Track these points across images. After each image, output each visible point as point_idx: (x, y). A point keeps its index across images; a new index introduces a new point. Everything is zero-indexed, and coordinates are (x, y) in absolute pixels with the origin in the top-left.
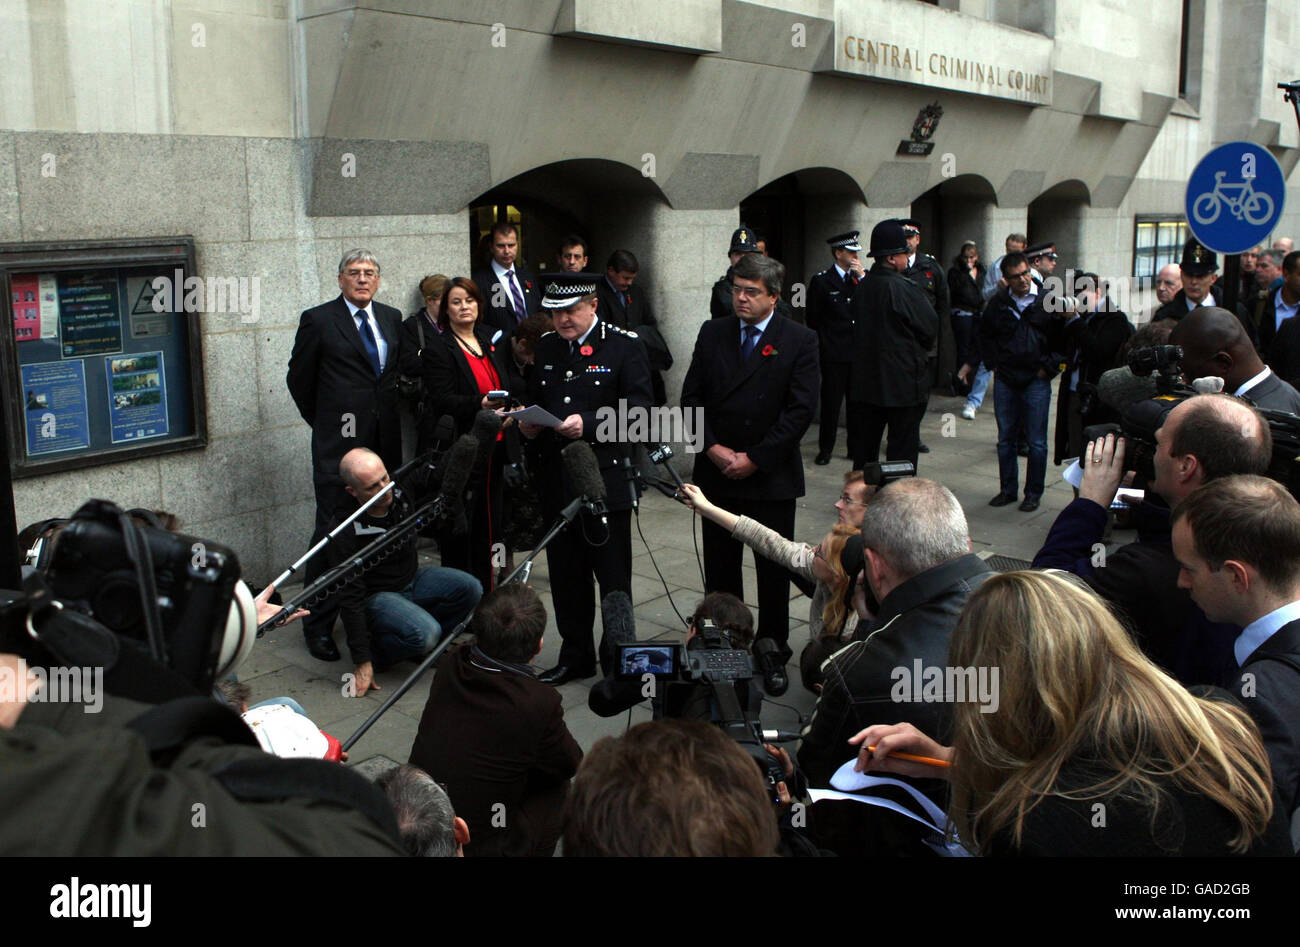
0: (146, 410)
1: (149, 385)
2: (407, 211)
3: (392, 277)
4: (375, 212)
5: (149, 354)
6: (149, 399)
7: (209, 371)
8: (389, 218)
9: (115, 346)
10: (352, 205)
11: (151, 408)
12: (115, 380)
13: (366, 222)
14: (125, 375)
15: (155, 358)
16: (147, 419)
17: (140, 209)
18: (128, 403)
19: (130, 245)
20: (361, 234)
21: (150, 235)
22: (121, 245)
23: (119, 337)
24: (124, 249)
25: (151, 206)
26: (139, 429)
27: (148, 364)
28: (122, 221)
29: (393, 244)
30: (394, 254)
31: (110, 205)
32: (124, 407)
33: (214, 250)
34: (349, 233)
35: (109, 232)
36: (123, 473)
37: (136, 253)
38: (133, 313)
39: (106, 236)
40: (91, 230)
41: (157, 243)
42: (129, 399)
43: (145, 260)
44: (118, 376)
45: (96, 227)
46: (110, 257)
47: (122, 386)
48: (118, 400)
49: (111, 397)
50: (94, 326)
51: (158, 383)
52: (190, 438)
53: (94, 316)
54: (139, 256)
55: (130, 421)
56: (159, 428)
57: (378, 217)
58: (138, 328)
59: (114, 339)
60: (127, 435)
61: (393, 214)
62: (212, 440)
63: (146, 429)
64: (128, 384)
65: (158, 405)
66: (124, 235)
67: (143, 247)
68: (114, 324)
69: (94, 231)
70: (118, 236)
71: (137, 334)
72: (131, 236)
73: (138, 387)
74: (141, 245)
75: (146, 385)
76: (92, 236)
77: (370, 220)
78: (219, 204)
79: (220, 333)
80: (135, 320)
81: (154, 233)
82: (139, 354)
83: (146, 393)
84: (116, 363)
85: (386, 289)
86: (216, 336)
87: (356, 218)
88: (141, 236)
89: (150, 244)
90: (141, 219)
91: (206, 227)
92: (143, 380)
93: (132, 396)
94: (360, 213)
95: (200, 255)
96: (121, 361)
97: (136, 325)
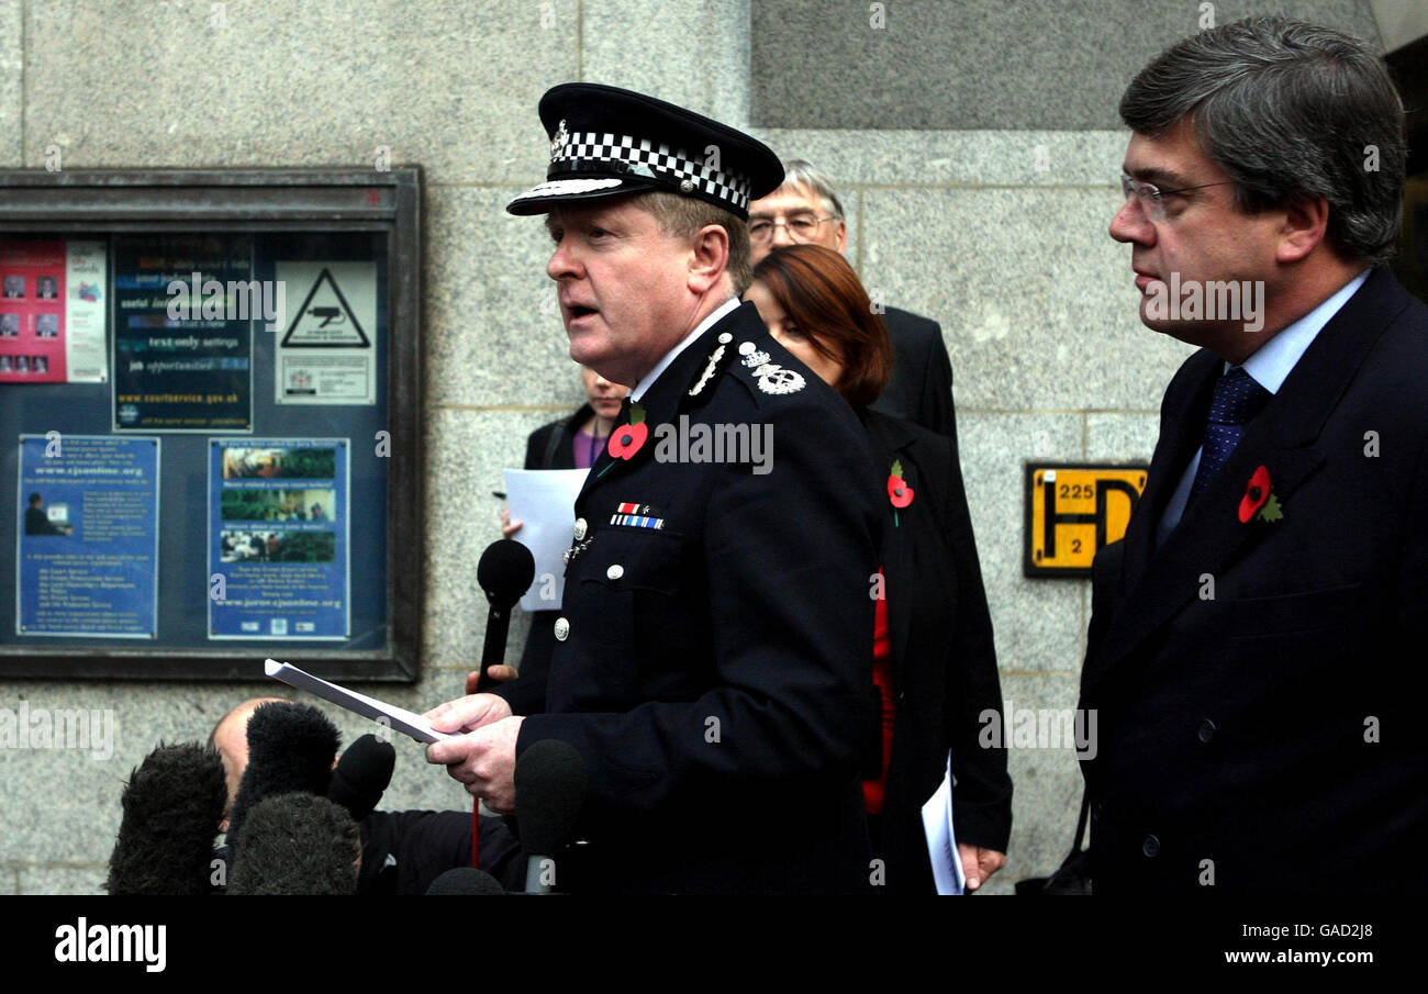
0: (295, 574)
1: (309, 516)
2: (1082, 120)
3: (1021, 301)
4: (968, 119)
5: (315, 442)
6: (304, 548)
7: (443, 499)
8: (1019, 138)
9: (237, 414)
10: (887, 98)
11: (310, 570)
12: (228, 495)
13: (940, 147)
14: (252, 485)
15: (328, 453)
16: (298, 595)
17: (294, 100)
18: (254, 551)
19: (252, 182)
20: (927, 179)
21: (314, 160)
22: (231, 181)
23: (245, 398)
24: (237, 189)
25: (321, 94)
26: (276, 616)
27: (308, 467)
28: (250, 125)
29: (1032, 210)
30: (1032, 237)
31: (223, 91)
32: (242, 559)
33: (479, 204)
34: (882, 174)
35: (217, 150)
36: (202, 711)
37: (268, 200)
38: (285, 344)
39: (208, 162)
40: (176, 145)
41: (321, 180)
42: (256, 543)
43: (286, 219)
44: (238, 485)
45: (187, 138)
46: (204, 207)
47: (243, 508)
48: (231, 541)
49: (216, 533)
50: (188, 366)
51: (331, 515)
52: (371, 655)
53: (192, 342)
54: (273, 208)
55: (256, 595)
56: (327, 621)
57: (983, 135)
58: (293, 378)
59: (233, 399)
60: (246, 626)
61: (1033, 126)
62: (437, 672)
63: (293, 617)
64: (259, 507)
65: (326, 566)
66: (253, 159)
67: (284, 187)
68: (236, 364)
69: (183, 148)
70: (236, 162)
71: (290, 392)
72: (267, 161)
73: (282, 517)
74: (279, 181)
75: (302, 516)
76: (174, 159)
77: (952, 140)
78: (499, 91)
79: (480, 409)
80: (292, 361)
81: (325, 157)
82: (290, 441)
83: (298, 534)
84: (233, 456)
85: (1001, 334)
86: (469, 416)
87: (911, 135)
88: (291, 163)
89: (301, 181)
90: (296, 124)
91: (461, 147)
92: (294, 501)
93: (265, 536)
94: (921, 122)
95: (439, 214)
96: (245, 452)
97: (290, 370)
